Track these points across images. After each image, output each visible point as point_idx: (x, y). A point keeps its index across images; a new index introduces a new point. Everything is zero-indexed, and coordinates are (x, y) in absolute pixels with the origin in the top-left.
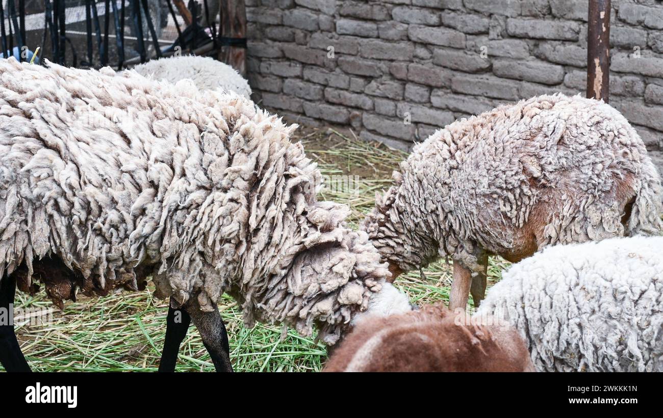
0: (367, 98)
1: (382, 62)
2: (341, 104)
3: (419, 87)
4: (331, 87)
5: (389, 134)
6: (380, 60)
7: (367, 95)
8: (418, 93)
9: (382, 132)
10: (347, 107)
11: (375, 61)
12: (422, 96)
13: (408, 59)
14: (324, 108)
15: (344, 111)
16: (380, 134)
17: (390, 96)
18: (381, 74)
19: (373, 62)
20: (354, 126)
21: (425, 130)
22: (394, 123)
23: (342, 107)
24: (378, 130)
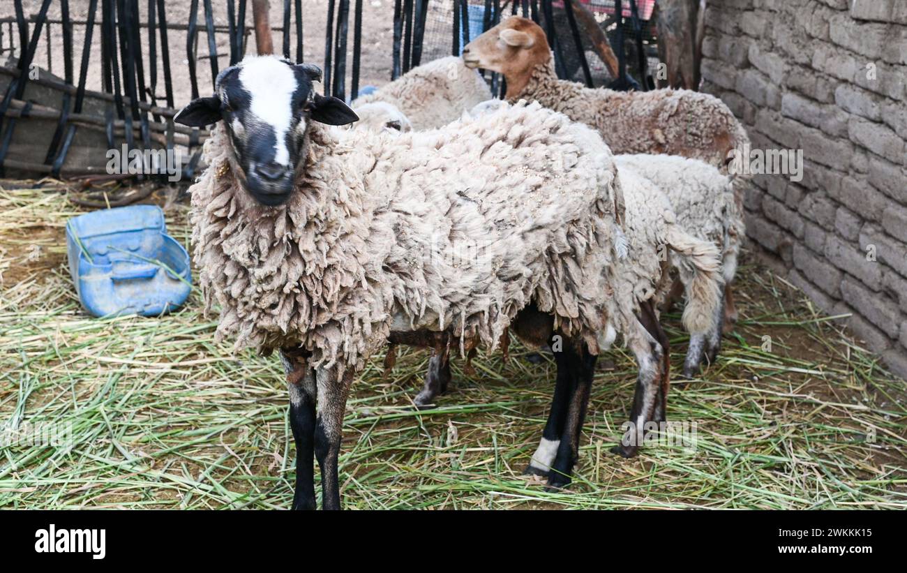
0: (799, 220)
1: (819, 167)
2: (774, 223)
3: (849, 215)
4: (770, 195)
5: (815, 281)
6: (818, 164)
7: (801, 215)
8: (848, 225)
9: (809, 276)
10: (782, 229)
11: (813, 164)
12: (851, 230)
13: (843, 168)
14: (760, 224)
15: (777, 233)
16: (805, 278)
17: (821, 222)
18: (817, 186)
19: (810, 165)
20: (785, 259)
21: (849, 284)
22: (821, 264)
23: (777, 228)
24: (806, 272)
